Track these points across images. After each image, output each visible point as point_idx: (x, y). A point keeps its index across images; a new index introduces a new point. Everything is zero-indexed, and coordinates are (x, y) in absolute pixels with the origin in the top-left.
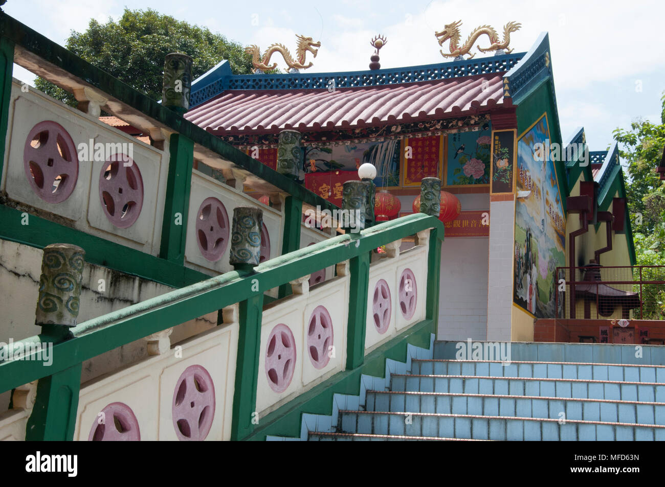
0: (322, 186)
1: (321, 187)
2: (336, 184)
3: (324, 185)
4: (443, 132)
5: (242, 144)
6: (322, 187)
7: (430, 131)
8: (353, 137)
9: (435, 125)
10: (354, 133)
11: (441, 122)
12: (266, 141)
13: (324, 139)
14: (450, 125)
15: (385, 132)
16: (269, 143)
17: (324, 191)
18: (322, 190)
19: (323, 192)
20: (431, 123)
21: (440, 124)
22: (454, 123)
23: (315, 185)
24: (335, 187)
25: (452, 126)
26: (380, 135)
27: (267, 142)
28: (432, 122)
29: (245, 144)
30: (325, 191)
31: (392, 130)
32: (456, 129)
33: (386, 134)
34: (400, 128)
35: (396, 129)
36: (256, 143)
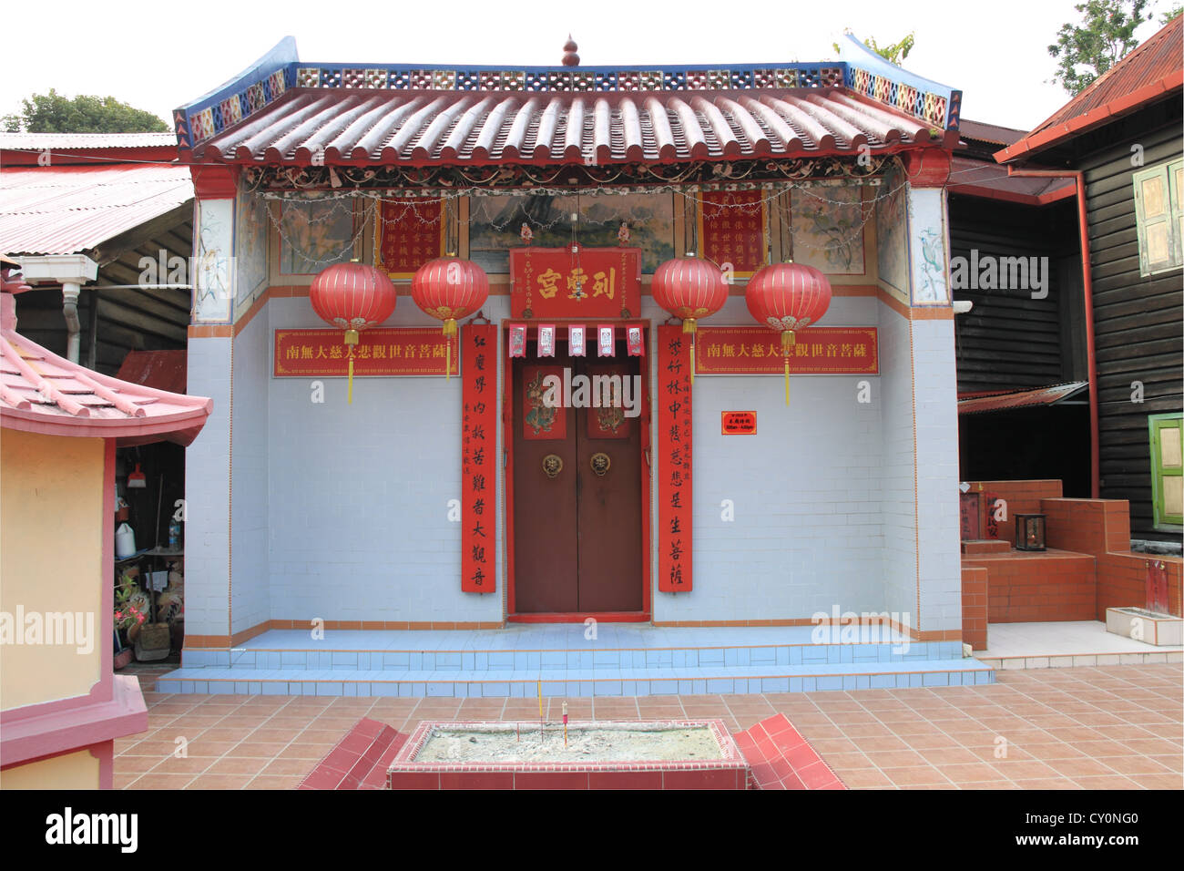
0: (545, 272)
1: (541, 276)
2: (573, 272)
3: (550, 272)
4: (814, 183)
5: (395, 186)
6: (545, 276)
7: (788, 179)
8: (635, 181)
9: (798, 169)
10: (636, 173)
11: (811, 163)
12: (447, 180)
13: (573, 181)
14: (828, 171)
15: (700, 175)
16: (454, 185)
17: (548, 283)
18: (544, 282)
19: (546, 286)
20: (790, 164)
21: (808, 167)
22: (836, 167)
23: (531, 270)
24: (571, 275)
25: (832, 172)
26: (692, 180)
27: (450, 184)
28: (794, 162)
29: (401, 186)
30: (551, 282)
31: (714, 172)
32: (841, 178)
33: (703, 179)
34: (731, 168)
35: (723, 170)
36: (425, 185)
